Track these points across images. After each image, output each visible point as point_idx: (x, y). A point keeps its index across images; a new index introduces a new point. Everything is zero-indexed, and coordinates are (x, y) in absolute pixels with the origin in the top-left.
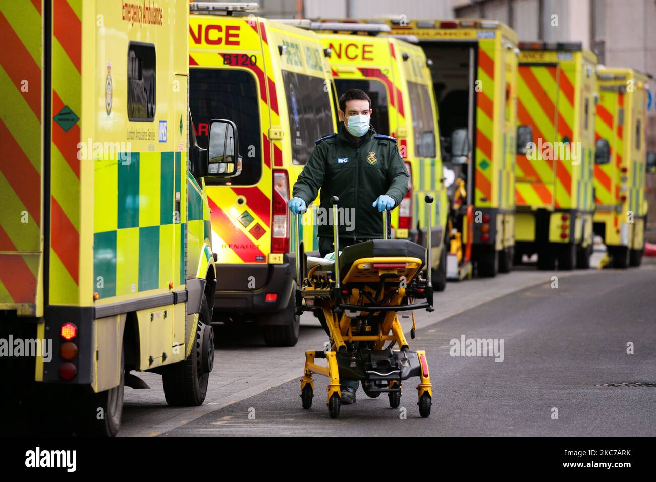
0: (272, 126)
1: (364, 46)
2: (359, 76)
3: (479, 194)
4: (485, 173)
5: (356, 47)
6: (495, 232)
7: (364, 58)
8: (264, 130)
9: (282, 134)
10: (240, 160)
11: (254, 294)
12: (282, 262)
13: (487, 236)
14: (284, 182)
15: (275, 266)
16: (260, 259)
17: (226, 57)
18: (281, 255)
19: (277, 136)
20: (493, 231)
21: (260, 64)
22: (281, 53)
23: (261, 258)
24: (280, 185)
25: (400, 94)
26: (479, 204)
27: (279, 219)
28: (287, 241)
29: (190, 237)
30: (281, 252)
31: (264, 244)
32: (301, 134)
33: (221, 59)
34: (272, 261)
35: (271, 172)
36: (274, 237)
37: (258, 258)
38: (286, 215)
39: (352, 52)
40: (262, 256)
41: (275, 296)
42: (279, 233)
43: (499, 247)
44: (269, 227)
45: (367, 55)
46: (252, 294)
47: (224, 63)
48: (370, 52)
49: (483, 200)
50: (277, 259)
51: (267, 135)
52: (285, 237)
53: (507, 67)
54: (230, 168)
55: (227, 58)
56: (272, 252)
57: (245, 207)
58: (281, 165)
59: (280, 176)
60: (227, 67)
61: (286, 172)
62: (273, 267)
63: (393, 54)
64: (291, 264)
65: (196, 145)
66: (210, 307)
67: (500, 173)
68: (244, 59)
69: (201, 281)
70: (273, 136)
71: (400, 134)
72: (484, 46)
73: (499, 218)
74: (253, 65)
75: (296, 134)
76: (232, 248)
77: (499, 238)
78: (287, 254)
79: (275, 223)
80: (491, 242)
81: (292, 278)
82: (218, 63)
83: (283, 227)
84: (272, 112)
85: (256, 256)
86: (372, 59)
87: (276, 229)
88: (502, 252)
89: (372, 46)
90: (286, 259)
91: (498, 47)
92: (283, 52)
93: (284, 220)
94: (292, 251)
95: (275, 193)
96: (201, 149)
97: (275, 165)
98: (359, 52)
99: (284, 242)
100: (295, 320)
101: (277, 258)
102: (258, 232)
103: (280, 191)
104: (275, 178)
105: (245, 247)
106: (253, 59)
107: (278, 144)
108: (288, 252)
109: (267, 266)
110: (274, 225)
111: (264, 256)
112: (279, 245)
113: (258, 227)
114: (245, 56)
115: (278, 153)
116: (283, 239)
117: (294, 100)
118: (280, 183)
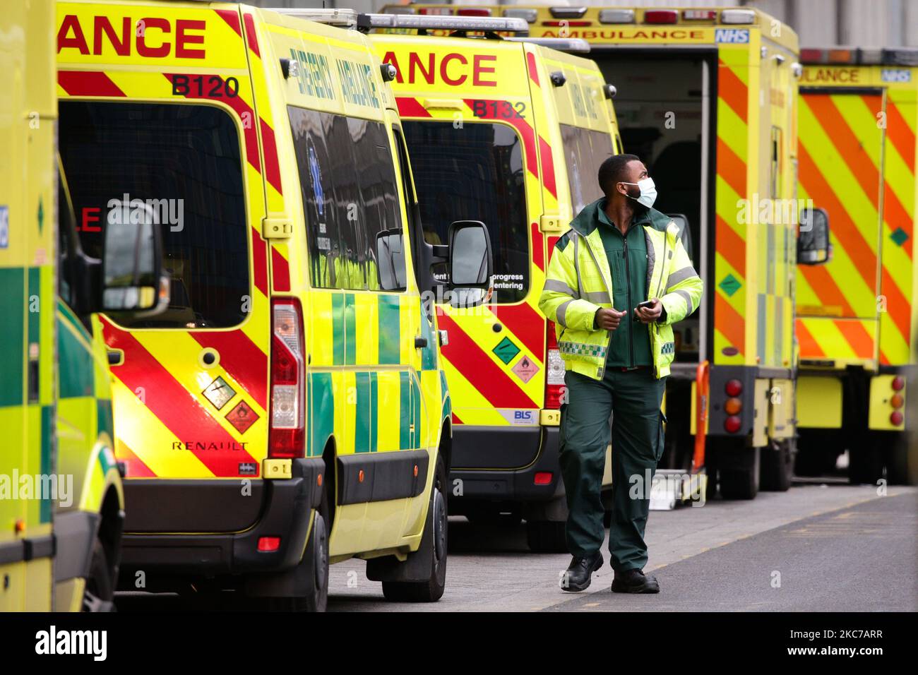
0: (269, 213)
1: (477, 58)
2: (466, 115)
3: (721, 342)
4: (733, 301)
5: (464, 61)
6: (753, 413)
7: (477, 82)
8: (253, 220)
9: (288, 229)
10: (165, 282)
11: (236, 537)
12: (289, 475)
13: (736, 420)
14: (292, 321)
15: (276, 483)
16: (246, 470)
17: (178, 81)
18: (289, 462)
19: (280, 234)
20: (748, 412)
21: (244, 94)
22: (286, 74)
23: (249, 468)
24: (286, 328)
25: (547, 151)
26: (720, 359)
27: (284, 392)
28: (299, 434)
29: (62, 431)
30: (287, 455)
31: (255, 441)
32: (327, 228)
33: (169, 86)
34: (270, 474)
35: (268, 301)
36: (274, 427)
37: (243, 468)
38: (297, 385)
39: (454, 70)
40: (251, 465)
41: (276, 542)
42: (286, 420)
43: (760, 441)
44: (264, 408)
45: (483, 77)
46: (232, 537)
47: (175, 93)
48: (491, 70)
49: (729, 352)
50: (279, 469)
51: (259, 230)
52: (295, 426)
53: (775, 98)
54: (147, 296)
55: (180, 82)
56: (270, 456)
57: (217, 368)
58: (287, 288)
59: (286, 311)
60: (181, 99)
61: (296, 302)
62: (272, 485)
63: (533, 74)
64: (306, 479)
65: (79, 251)
66: (110, 566)
67: (762, 300)
68: (215, 85)
69: (91, 517)
70: (270, 233)
71: (547, 227)
72: (727, 57)
73: (761, 387)
74: (232, 97)
75: (317, 228)
76: (192, 450)
77: (760, 423)
78: (300, 460)
79: (277, 399)
80: (744, 432)
81: (309, 506)
82: (163, 93)
83: (293, 407)
84: (270, 188)
85: (241, 465)
86: (493, 84)
87: (278, 412)
88: (769, 452)
89: (493, 58)
90: (296, 470)
91: (754, 59)
92: (291, 71)
93: (293, 395)
94: (309, 455)
95: (275, 341)
96: (90, 260)
97: (276, 289)
98: (469, 70)
99: (293, 435)
100: (318, 588)
101: (281, 469)
102: (244, 419)
103: (285, 339)
104: (275, 313)
105: (218, 447)
106: (232, 84)
107: (280, 248)
108: (301, 455)
109: (262, 484)
110: (274, 404)
111: (256, 465)
112: (284, 443)
113: (243, 407)
114: (216, 78)
115: (282, 266)
116: (291, 430)
117: (314, 163)
118: (286, 323)
